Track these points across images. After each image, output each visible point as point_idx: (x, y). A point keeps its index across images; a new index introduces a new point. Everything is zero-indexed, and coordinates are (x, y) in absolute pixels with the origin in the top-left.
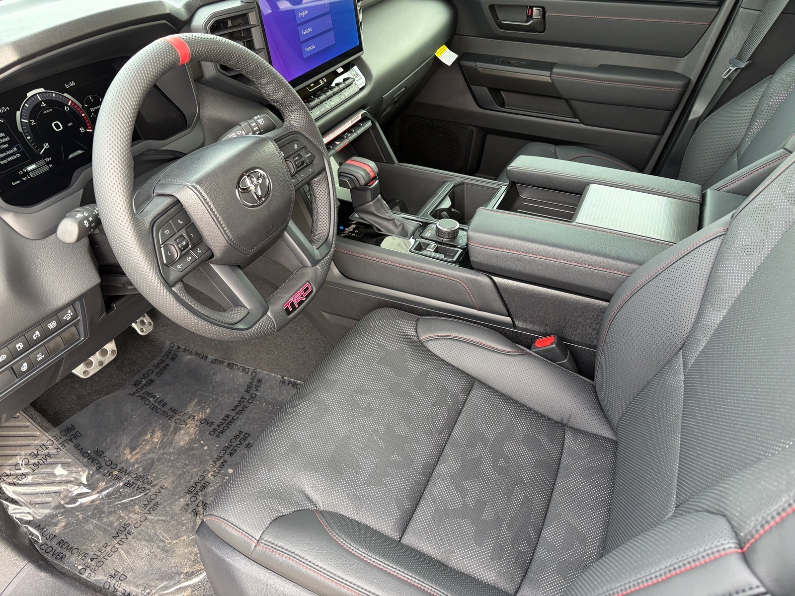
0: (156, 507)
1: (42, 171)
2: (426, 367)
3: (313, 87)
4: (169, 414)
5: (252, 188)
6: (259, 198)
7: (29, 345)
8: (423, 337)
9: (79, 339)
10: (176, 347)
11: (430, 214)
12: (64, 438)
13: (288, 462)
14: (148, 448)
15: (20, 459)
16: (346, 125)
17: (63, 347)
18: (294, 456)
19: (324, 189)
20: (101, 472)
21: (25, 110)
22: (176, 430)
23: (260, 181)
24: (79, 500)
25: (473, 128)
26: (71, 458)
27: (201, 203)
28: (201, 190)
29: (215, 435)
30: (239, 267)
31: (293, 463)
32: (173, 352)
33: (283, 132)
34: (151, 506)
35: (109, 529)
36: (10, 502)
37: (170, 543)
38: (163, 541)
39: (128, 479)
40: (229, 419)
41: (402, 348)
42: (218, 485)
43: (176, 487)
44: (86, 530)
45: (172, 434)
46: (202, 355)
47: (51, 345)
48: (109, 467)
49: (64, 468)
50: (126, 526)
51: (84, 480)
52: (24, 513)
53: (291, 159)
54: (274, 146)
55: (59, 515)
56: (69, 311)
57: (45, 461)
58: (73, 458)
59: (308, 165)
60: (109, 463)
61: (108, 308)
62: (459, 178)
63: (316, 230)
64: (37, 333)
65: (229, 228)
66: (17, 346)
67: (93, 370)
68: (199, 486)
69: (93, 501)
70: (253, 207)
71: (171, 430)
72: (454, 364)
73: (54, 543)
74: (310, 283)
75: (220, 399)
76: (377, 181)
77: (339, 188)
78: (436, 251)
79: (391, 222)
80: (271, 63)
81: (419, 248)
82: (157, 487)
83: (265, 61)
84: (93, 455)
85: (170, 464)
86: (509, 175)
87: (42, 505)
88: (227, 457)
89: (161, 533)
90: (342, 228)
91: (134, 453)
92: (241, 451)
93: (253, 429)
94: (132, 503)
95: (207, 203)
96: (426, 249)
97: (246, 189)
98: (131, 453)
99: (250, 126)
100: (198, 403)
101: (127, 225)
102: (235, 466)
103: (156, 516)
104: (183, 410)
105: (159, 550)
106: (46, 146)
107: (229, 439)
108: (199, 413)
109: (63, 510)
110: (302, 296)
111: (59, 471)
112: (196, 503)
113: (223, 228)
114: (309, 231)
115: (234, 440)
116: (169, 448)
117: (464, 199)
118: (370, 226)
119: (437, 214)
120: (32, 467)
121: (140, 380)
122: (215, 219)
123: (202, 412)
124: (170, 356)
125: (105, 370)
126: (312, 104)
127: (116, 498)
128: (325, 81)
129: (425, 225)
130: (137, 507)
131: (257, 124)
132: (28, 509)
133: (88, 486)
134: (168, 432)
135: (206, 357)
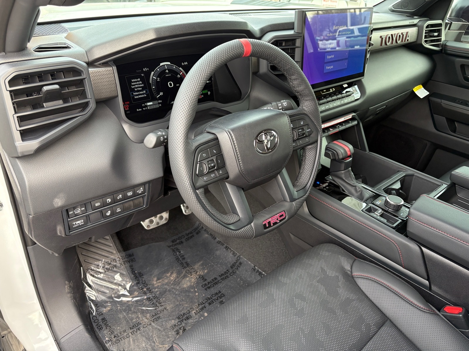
0: (158, 319)
1: (155, 107)
2: (352, 296)
3: (325, 92)
4: (184, 265)
5: (266, 141)
6: (268, 149)
7: (114, 201)
8: (355, 274)
9: (143, 206)
10: (201, 227)
11: (383, 190)
12: (126, 259)
13: (236, 328)
14: (166, 281)
15: (101, 263)
16: (340, 120)
17: (133, 208)
18: (241, 325)
19: (313, 154)
20: (137, 286)
21: (157, 72)
22: (185, 276)
23: (272, 138)
24: (122, 297)
25: (427, 142)
26: (126, 272)
27: (230, 143)
28: (233, 135)
29: (205, 288)
30: (243, 189)
31: (240, 330)
32: (198, 229)
33: (296, 112)
34: (156, 317)
35: (130, 321)
36: (88, 285)
37: (158, 346)
38: (154, 343)
39: (150, 296)
40: (216, 281)
41: (338, 277)
42: (196, 320)
43: (173, 312)
44: (119, 318)
45: (182, 278)
46: (213, 236)
47: (127, 205)
48: (143, 285)
49: (120, 276)
50: (139, 324)
51: (128, 286)
52: (92, 294)
53: (296, 130)
54: (287, 119)
55: (109, 302)
56: (141, 188)
57: (112, 268)
58: (127, 272)
59: (306, 136)
60: (144, 282)
61: (166, 193)
62: (411, 171)
63: (300, 179)
64: (120, 196)
65: (243, 163)
66: (108, 200)
67: (153, 226)
68: (185, 316)
69: (128, 301)
70: (262, 153)
71: (182, 275)
72: (374, 302)
73: (100, 318)
74: (285, 212)
75: (215, 266)
76: (351, 159)
77: (323, 156)
78: (382, 216)
79: (354, 188)
80: (302, 69)
81: (369, 210)
82: (163, 307)
83: (299, 67)
84: (137, 275)
85: (174, 296)
86: (452, 177)
87: (102, 293)
88: (207, 304)
89: (155, 337)
90: (318, 183)
91: (158, 281)
92: (216, 304)
93: (228, 293)
94: (147, 311)
95: (234, 144)
96: (374, 213)
97: (261, 141)
98: (157, 281)
99: (277, 105)
100: (202, 265)
101: (181, 144)
102: (209, 312)
103: (156, 325)
104: (192, 266)
105: (150, 347)
106: (161, 94)
107: (212, 294)
108: (200, 271)
109: (112, 300)
110: (277, 219)
111: (118, 277)
112: (180, 327)
113: (239, 162)
114: (294, 178)
115: (214, 296)
116: (177, 286)
117: (411, 186)
118: (338, 187)
119: (388, 191)
120: (105, 269)
121: (176, 240)
122: (236, 155)
123: (202, 271)
124: (196, 231)
125: (159, 228)
126: (321, 102)
127: (140, 304)
128: (334, 90)
129: (376, 196)
130: (148, 315)
131: (282, 105)
132: (95, 292)
133: (129, 292)
134: (180, 276)
135: (215, 238)
